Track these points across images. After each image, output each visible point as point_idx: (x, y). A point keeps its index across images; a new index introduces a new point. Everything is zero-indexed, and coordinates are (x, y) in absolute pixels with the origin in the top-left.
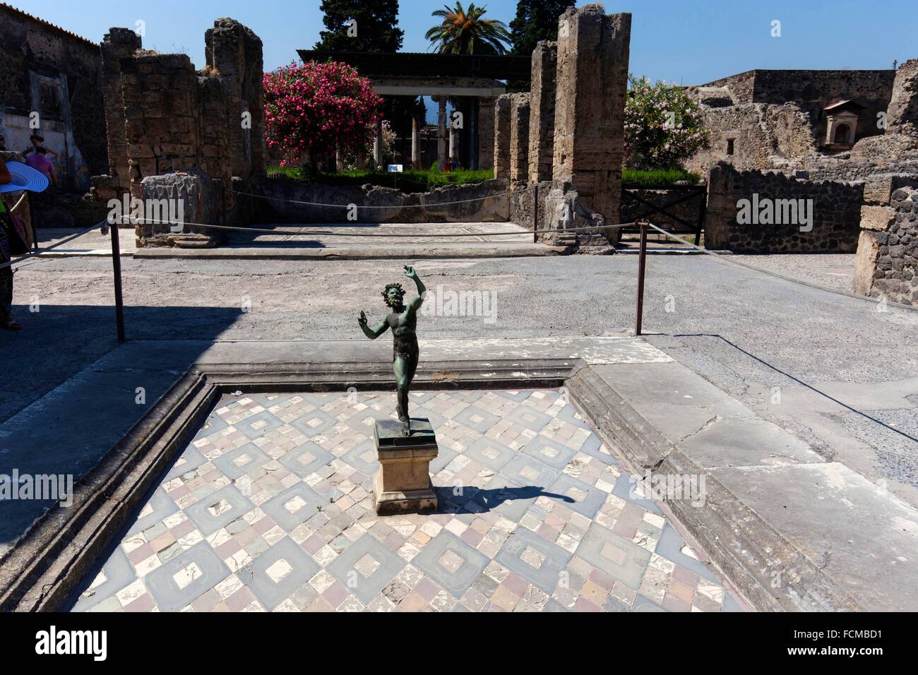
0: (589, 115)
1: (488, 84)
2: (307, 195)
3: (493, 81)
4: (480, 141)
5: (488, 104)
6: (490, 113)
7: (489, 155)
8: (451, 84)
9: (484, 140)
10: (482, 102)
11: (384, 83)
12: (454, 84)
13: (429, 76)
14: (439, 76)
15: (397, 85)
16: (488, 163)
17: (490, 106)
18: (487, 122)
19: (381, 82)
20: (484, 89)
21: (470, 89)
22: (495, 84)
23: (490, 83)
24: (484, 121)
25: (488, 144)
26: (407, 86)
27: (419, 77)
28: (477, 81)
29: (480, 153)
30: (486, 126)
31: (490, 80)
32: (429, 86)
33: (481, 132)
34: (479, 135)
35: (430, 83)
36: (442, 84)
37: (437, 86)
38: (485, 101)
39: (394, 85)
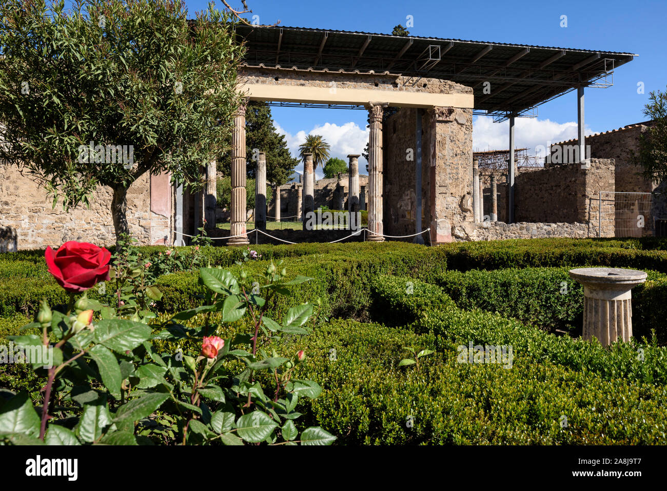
1: (447, 87)
3: (453, 83)
4: (437, 175)
5: (448, 119)
6: (452, 132)
7: (450, 199)
8: (391, 86)
9: (442, 175)
10: (439, 116)
11: (280, 80)
12: (395, 85)
13: (357, 72)
14: (372, 72)
15: (303, 85)
16: (450, 211)
17: (451, 122)
18: (447, 146)
19: (277, 79)
20: (442, 95)
21: (420, 94)
22: (458, 88)
23: (450, 86)
24: (443, 144)
25: (448, 181)
26: (319, 86)
27: (340, 71)
28: (431, 82)
29: (437, 195)
30: (446, 152)
31: (449, 82)
32: (355, 87)
33: (439, 162)
34: (434, 168)
35: (357, 82)
36: (376, 85)
37: (368, 88)
38: (443, 114)
39: (297, 85)
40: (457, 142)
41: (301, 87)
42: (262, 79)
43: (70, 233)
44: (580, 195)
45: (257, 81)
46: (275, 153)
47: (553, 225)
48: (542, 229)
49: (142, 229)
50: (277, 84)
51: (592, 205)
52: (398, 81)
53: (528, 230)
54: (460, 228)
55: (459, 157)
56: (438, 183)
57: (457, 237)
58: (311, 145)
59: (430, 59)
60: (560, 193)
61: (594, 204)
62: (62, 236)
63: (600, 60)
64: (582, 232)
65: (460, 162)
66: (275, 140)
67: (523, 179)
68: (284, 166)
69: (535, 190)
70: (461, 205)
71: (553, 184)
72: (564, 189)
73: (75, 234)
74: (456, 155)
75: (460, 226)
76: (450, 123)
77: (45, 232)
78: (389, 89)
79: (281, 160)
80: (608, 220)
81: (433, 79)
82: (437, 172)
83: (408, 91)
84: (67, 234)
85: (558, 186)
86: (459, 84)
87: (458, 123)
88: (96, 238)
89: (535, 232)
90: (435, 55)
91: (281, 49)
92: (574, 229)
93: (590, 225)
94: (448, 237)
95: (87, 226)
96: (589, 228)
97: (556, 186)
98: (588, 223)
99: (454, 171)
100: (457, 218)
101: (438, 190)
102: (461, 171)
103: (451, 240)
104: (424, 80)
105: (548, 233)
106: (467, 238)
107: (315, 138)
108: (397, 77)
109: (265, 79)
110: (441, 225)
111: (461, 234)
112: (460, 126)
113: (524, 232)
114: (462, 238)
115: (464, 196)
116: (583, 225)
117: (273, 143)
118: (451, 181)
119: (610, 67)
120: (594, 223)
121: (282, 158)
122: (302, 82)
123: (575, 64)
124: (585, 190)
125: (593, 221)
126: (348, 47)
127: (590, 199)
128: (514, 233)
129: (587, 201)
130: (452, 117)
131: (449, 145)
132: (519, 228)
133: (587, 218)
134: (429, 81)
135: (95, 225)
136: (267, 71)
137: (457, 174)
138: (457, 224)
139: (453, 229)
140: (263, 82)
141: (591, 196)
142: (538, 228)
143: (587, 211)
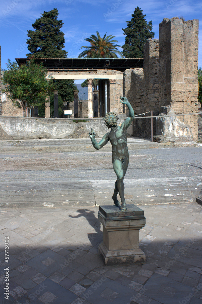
0: (179, 72)
1: (114, 72)
2: (23, 124)
6: (116, 87)
7: (115, 109)
8: (95, 73)
10: (111, 82)
13: (83, 69)
14: (88, 69)
19: (58, 73)
20: (112, 75)
21: (104, 75)
22: (117, 72)
24: (112, 91)
26: (72, 74)
27: (78, 69)
29: (111, 108)
30: (113, 94)
32: (83, 74)
33: (111, 97)
36: (90, 73)
37: (87, 74)
40: (117, 90)
56: (111, 104)
59: (106, 65)
70: (119, 111)
74: (117, 95)
76: (115, 84)
81: (109, 70)
87: (118, 84)
99: (116, 100)
104: (106, 70)
108: (97, 70)
115: (120, 108)
118: (115, 103)
136: (55, 71)
140: (54, 74)
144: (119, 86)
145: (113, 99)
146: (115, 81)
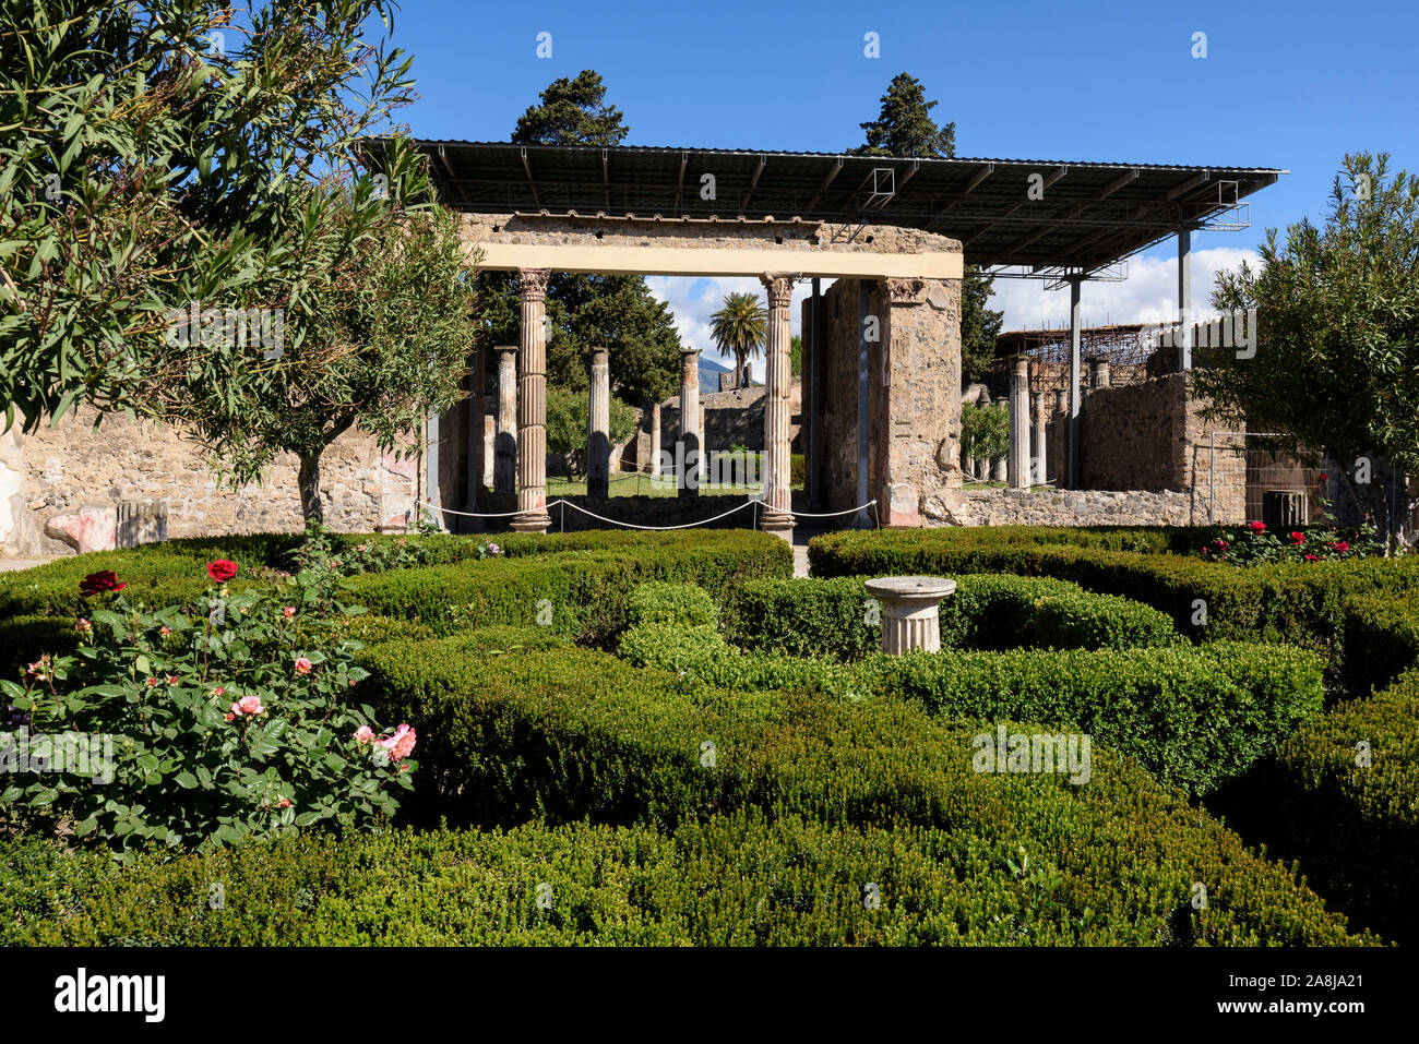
1: (913, 242)
3: (924, 234)
4: (891, 404)
5: (913, 300)
6: (922, 324)
7: (916, 446)
8: (806, 243)
9: (902, 402)
10: (896, 295)
11: (606, 238)
12: (814, 240)
13: (742, 219)
14: (770, 218)
15: (645, 244)
16: (916, 468)
17: (920, 305)
18: (910, 349)
19: (599, 236)
20: (902, 256)
21: (861, 255)
22: (933, 242)
23: (918, 240)
24: (903, 345)
25: (913, 414)
26: (675, 245)
27: (713, 218)
28: (881, 234)
29: (892, 438)
30: (909, 361)
31: (916, 232)
32: (740, 247)
33: (895, 379)
34: (887, 389)
35: (742, 237)
36: (779, 241)
37: (764, 247)
38: (903, 291)
39: (636, 245)
40: (931, 340)
41: (643, 248)
42: (572, 236)
43: (249, 504)
44: (1176, 439)
45: (565, 241)
46: (649, 338)
47: (1120, 496)
48: (1096, 502)
49: (368, 498)
50: (600, 244)
51: (1198, 458)
52: (818, 233)
53: (1068, 504)
54: (935, 501)
55: (933, 368)
56: (895, 419)
57: (931, 517)
58: (735, 314)
59: (876, 193)
60: (1156, 431)
61: (1203, 454)
62: (237, 509)
63: (1208, 183)
64: (1177, 509)
65: (936, 379)
66: (647, 313)
67: (1097, 401)
68: (665, 364)
69: (1117, 424)
70: (937, 458)
71: (1147, 414)
72: (1163, 424)
73: (257, 506)
74: (929, 366)
75: (936, 497)
76: (918, 308)
77: (210, 502)
78: (802, 248)
79: (658, 352)
80: (1232, 487)
81: (885, 227)
82: (892, 397)
83: (838, 250)
84: (244, 507)
85: (1153, 418)
86: (935, 235)
87: (932, 307)
88: (292, 513)
89: (1083, 508)
90: (886, 187)
91: (609, 180)
92: (1162, 504)
93: (1196, 497)
94: (911, 516)
95: (277, 493)
96: (1192, 502)
97: (1150, 418)
98: (1190, 491)
99: (925, 395)
100: (931, 482)
101: (894, 430)
102: (938, 394)
103: (919, 521)
104: (869, 230)
105: (1110, 510)
106: (950, 519)
107: (743, 299)
108: (818, 226)
109: (578, 236)
110: (899, 494)
111: (938, 512)
112: (936, 313)
113: (1061, 507)
114: (940, 519)
115: (944, 441)
116: (1181, 495)
117: (644, 319)
118: (918, 414)
119: (1229, 197)
120: (1202, 492)
121: (661, 347)
122: (644, 239)
123: (1169, 189)
124: (1184, 430)
125: (1201, 488)
126: (730, 172)
127: (1196, 447)
128: (1042, 510)
129: (1189, 451)
130: (920, 297)
131: (914, 347)
132: (1050, 500)
133: (1188, 482)
134: (877, 231)
135: (289, 492)
136: (582, 223)
137: (931, 400)
138: (929, 494)
139: (921, 501)
140: (575, 242)
141: (1197, 440)
142: (1088, 501)
143: (1189, 468)
144: (944, 318)
145: (907, 392)
146: (917, 286)
